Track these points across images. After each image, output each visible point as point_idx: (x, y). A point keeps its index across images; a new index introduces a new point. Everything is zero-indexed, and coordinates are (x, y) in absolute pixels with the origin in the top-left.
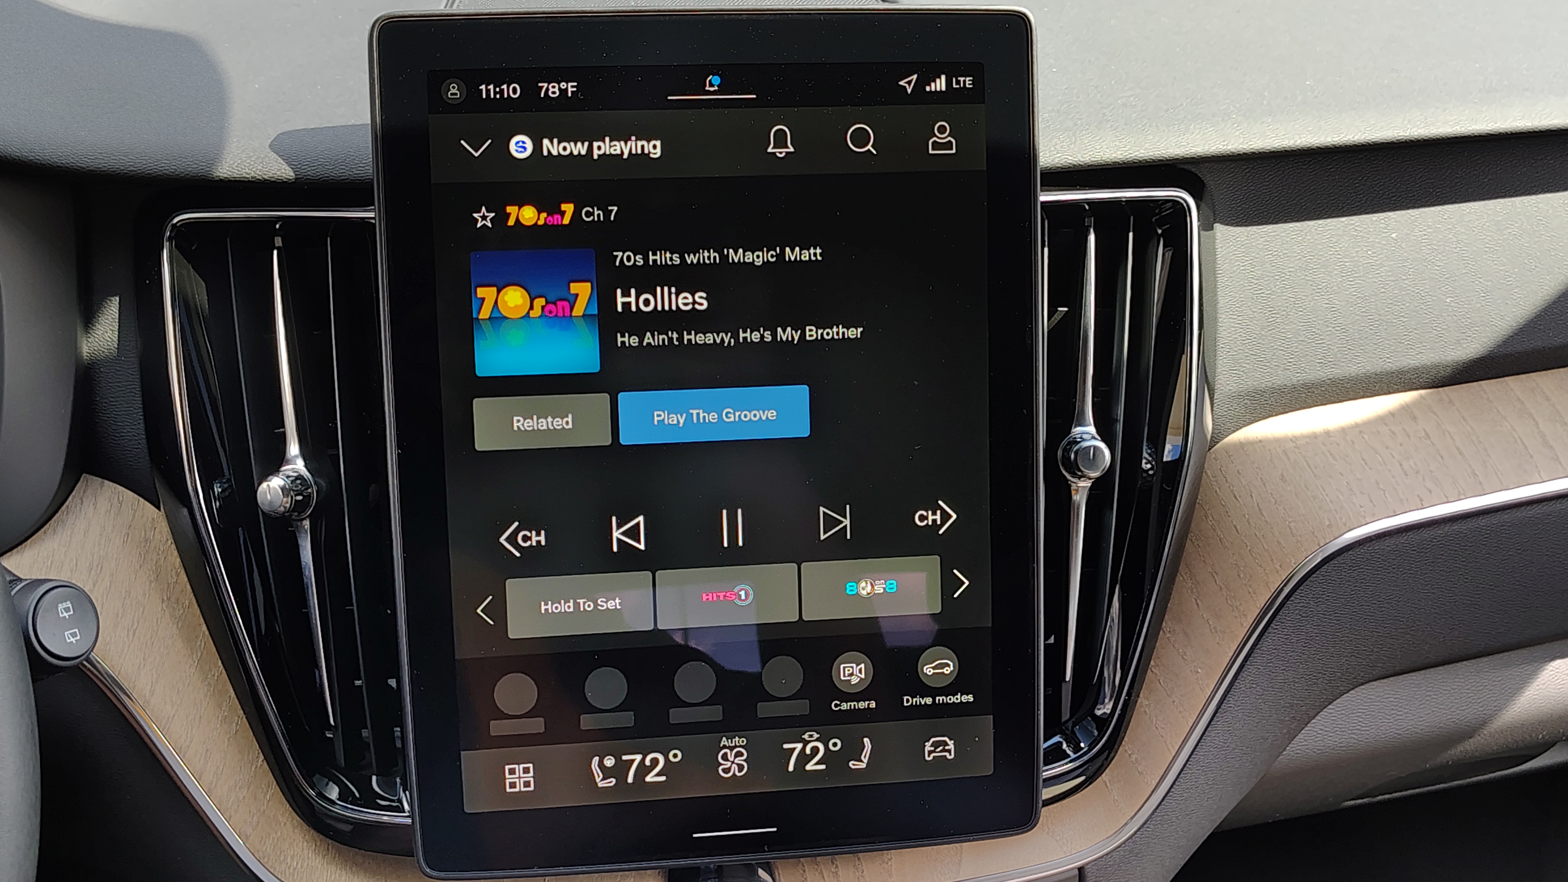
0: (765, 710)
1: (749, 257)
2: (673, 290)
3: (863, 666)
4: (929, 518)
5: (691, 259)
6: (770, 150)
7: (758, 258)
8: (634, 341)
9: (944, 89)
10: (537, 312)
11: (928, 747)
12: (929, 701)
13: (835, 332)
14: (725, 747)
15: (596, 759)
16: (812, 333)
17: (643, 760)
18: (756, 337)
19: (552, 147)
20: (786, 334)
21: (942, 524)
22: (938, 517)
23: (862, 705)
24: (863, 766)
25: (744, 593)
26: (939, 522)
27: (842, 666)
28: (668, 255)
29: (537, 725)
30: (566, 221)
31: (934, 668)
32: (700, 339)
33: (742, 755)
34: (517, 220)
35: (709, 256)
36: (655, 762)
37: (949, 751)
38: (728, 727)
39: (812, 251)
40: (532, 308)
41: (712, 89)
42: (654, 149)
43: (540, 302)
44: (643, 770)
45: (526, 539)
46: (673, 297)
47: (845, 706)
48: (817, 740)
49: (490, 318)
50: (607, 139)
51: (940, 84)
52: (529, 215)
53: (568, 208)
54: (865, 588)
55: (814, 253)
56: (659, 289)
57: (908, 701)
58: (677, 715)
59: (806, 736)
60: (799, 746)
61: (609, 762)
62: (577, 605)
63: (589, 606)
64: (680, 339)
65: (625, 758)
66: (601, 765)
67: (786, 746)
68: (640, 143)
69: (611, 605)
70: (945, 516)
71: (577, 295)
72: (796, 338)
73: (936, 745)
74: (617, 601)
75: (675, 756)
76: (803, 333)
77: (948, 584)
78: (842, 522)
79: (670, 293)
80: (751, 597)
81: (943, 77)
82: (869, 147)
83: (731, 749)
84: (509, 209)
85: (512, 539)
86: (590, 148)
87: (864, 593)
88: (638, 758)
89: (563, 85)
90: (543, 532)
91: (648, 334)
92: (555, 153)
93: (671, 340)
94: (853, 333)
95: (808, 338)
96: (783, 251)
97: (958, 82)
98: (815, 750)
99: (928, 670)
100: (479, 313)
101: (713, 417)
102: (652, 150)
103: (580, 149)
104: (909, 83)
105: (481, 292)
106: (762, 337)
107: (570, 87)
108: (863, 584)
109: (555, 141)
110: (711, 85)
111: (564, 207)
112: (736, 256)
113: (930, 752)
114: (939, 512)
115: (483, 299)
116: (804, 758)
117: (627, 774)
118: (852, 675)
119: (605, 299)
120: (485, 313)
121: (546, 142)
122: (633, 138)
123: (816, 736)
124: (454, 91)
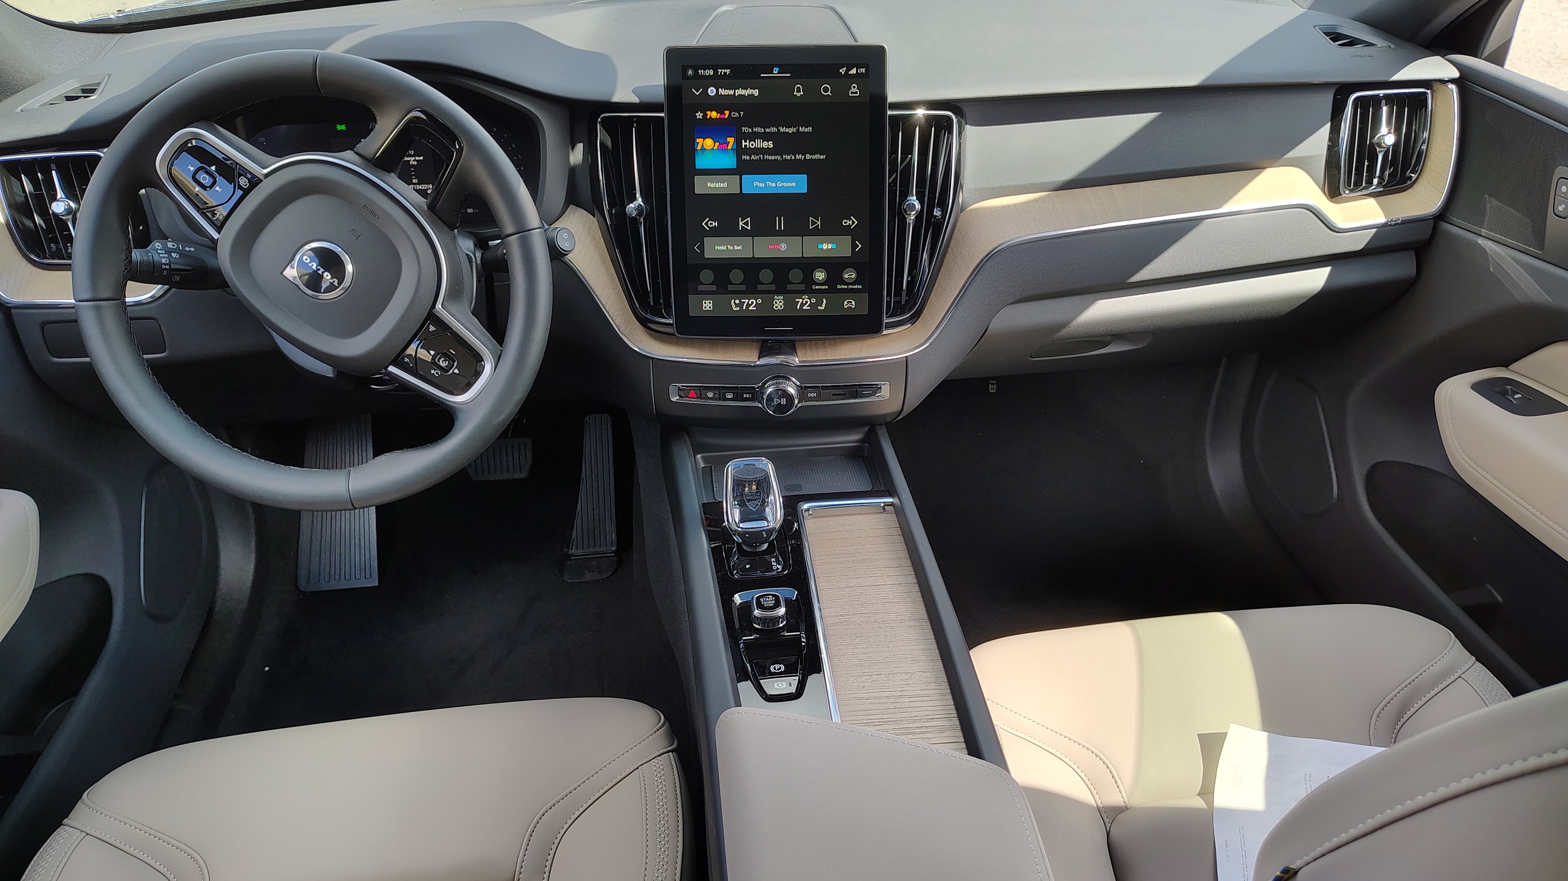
0: (789, 287)
1: (787, 130)
2: (761, 141)
3: (823, 273)
4: (846, 223)
5: (767, 130)
6: (795, 93)
7: (791, 130)
8: (748, 158)
9: (855, 73)
10: (716, 147)
11: (845, 304)
12: (846, 287)
13: (817, 156)
14: (776, 299)
15: (733, 300)
16: (808, 157)
17: (748, 302)
18: (789, 157)
19: (722, 92)
20: (799, 157)
21: (852, 225)
22: (851, 222)
23: (823, 287)
24: (823, 308)
25: (783, 247)
26: (851, 224)
27: (816, 273)
28: (760, 129)
29: (714, 288)
30: (726, 117)
31: (848, 275)
32: (770, 158)
33: (781, 302)
34: (710, 117)
35: (774, 130)
36: (753, 303)
37: (853, 305)
38: (778, 293)
39: (809, 128)
40: (714, 146)
41: (775, 72)
42: (756, 92)
43: (717, 144)
44: (748, 305)
45: (711, 224)
46: (761, 143)
47: (817, 287)
48: (807, 298)
49: (701, 149)
50: (740, 89)
51: (854, 71)
52: (714, 114)
53: (727, 112)
54: (825, 246)
55: (810, 129)
56: (756, 140)
57: (839, 287)
58: (760, 287)
59: (803, 297)
60: (801, 300)
61: (737, 302)
62: (727, 247)
63: (731, 248)
64: (763, 157)
65: (742, 300)
66: (734, 302)
67: (797, 300)
68: (751, 91)
69: (738, 248)
70: (853, 223)
71: (729, 142)
72: (803, 158)
73: (848, 302)
74: (741, 246)
75: (760, 301)
76: (805, 157)
77: (854, 246)
78: (817, 223)
79: (760, 142)
80: (786, 248)
81: (855, 69)
82: (829, 93)
83: (778, 300)
84: (708, 112)
85: (706, 224)
86: (735, 92)
87: (824, 248)
88: (747, 301)
89: (726, 71)
90: (717, 222)
91: (753, 156)
92: (723, 94)
93: (760, 158)
94: (823, 157)
95: (807, 158)
96: (799, 128)
97: (860, 71)
98: (807, 302)
99: (846, 276)
100: (697, 147)
101: (774, 185)
102: (755, 93)
103: (731, 92)
104: (843, 71)
105: (698, 140)
106: (791, 157)
107: (728, 71)
108: (824, 245)
109: (723, 90)
110: (775, 71)
111: (726, 112)
112: (782, 130)
113: (846, 305)
114: (851, 221)
115: (698, 143)
116: (803, 305)
117: (743, 306)
118: (819, 276)
119: (738, 143)
120: (699, 148)
121: (720, 90)
122: (749, 89)
123: (807, 297)
124: (690, 72)
